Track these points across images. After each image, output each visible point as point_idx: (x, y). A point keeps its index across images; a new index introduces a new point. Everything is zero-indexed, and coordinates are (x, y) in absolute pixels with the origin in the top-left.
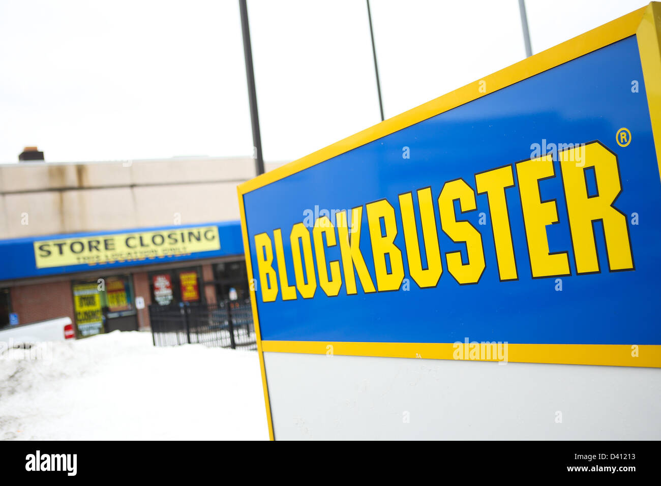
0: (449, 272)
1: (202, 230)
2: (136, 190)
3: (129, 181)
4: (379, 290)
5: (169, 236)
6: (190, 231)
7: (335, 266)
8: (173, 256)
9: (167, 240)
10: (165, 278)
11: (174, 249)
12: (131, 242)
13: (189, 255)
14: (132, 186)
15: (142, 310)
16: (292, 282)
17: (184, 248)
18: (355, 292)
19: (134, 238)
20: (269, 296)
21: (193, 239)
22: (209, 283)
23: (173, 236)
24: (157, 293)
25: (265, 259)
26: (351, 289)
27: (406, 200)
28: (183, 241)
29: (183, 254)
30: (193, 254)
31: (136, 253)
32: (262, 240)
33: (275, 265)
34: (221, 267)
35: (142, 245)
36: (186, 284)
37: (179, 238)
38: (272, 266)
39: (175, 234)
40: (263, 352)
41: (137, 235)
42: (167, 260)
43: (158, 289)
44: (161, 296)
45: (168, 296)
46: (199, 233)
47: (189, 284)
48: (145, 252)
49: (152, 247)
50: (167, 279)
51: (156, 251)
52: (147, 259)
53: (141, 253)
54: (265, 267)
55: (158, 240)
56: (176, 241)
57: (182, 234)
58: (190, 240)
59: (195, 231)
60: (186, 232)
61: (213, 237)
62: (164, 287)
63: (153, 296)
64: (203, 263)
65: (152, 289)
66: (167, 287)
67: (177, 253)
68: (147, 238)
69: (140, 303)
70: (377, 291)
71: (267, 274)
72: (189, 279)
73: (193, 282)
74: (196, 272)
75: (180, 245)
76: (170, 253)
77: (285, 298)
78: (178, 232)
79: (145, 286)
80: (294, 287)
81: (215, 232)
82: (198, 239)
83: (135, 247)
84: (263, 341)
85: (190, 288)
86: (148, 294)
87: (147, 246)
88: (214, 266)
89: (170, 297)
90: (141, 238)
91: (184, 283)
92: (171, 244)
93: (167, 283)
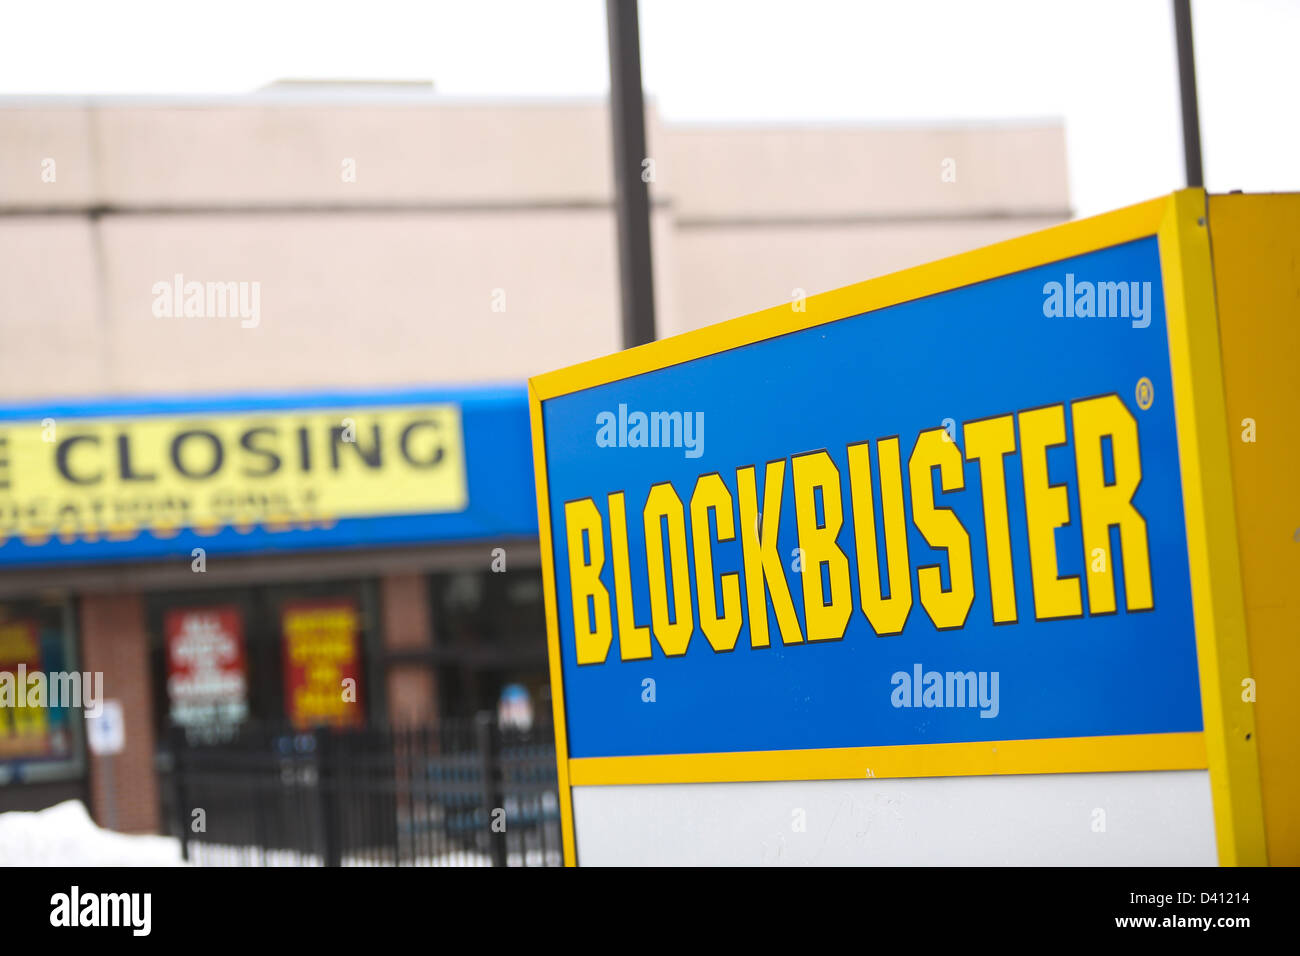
0: (921, 603)
1: (393, 421)
2: (111, 227)
3: (83, 192)
4: (811, 637)
5: (246, 441)
6: (336, 423)
7: (730, 583)
8: (259, 529)
9: (236, 458)
10: (216, 626)
11: (265, 501)
12: (82, 460)
13: (327, 527)
14: (98, 212)
15: (114, 759)
16: (643, 619)
17: (310, 497)
18: (766, 642)
19: (94, 440)
20: (591, 649)
21: (350, 460)
22: (409, 659)
23: (263, 442)
24: (180, 688)
25: (588, 563)
26: (760, 637)
27: (858, 455)
28: (306, 464)
29: (300, 523)
30: (346, 523)
31: (98, 507)
32: (581, 515)
33: (607, 577)
34: (467, 590)
35: (126, 472)
36: (310, 658)
37: (288, 448)
38: (600, 578)
39: (271, 431)
40: (571, 788)
41: (107, 429)
42: (229, 546)
43: (186, 671)
44: (195, 701)
45: (227, 703)
46: (376, 431)
47: (322, 657)
48: (136, 506)
49: (170, 484)
50: (226, 627)
51: (185, 505)
52: (145, 535)
53: (119, 507)
54: (584, 581)
55: (197, 454)
56: (276, 463)
57: (304, 436)
58: (335, 463)
59: (358, 424)
60: (319, 425)
61: (439, 455)
62: (210, 663)
63: (161, 702)
64: (387, 565)
65: (162, 669)
66: (226, 667)
67: (276, 516)
68: (150, 441)
69: (105, 727)
70: (806, 642)
71: (590, 598)
72: (322, 634)
73: (341, 649)
74: (357, 607)
75: (289, 481)
76: (244, 516)
77: (626, 654)
78: (287, 424)
79: (133, 652)
80: (646, 631)
81: (447, 430)
82: (373, 459)
83: (96, 480)
84: (574, 762)
85: (323, 674)
86: (139, 687)
87: (150, 478)
88: (437, 584)
89: (235, 710)
90: (123, 445)
91: (300, 651)
92: (251, 474)
93: (227, 648)
